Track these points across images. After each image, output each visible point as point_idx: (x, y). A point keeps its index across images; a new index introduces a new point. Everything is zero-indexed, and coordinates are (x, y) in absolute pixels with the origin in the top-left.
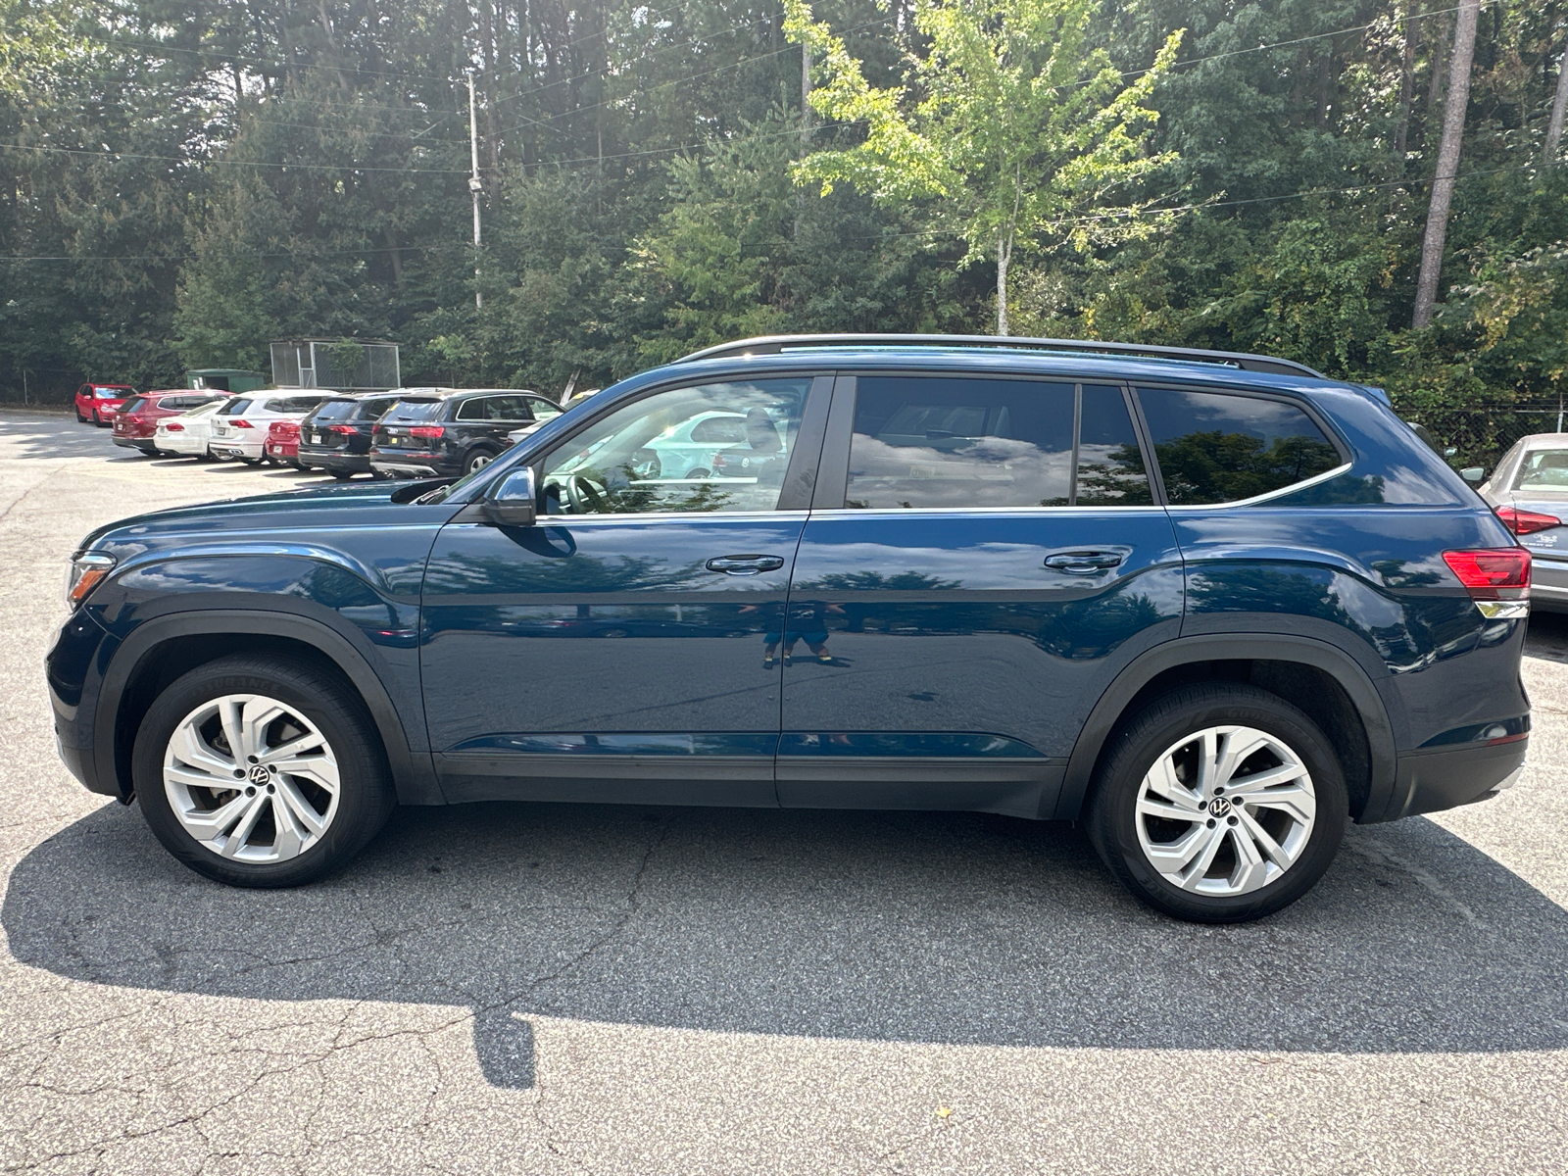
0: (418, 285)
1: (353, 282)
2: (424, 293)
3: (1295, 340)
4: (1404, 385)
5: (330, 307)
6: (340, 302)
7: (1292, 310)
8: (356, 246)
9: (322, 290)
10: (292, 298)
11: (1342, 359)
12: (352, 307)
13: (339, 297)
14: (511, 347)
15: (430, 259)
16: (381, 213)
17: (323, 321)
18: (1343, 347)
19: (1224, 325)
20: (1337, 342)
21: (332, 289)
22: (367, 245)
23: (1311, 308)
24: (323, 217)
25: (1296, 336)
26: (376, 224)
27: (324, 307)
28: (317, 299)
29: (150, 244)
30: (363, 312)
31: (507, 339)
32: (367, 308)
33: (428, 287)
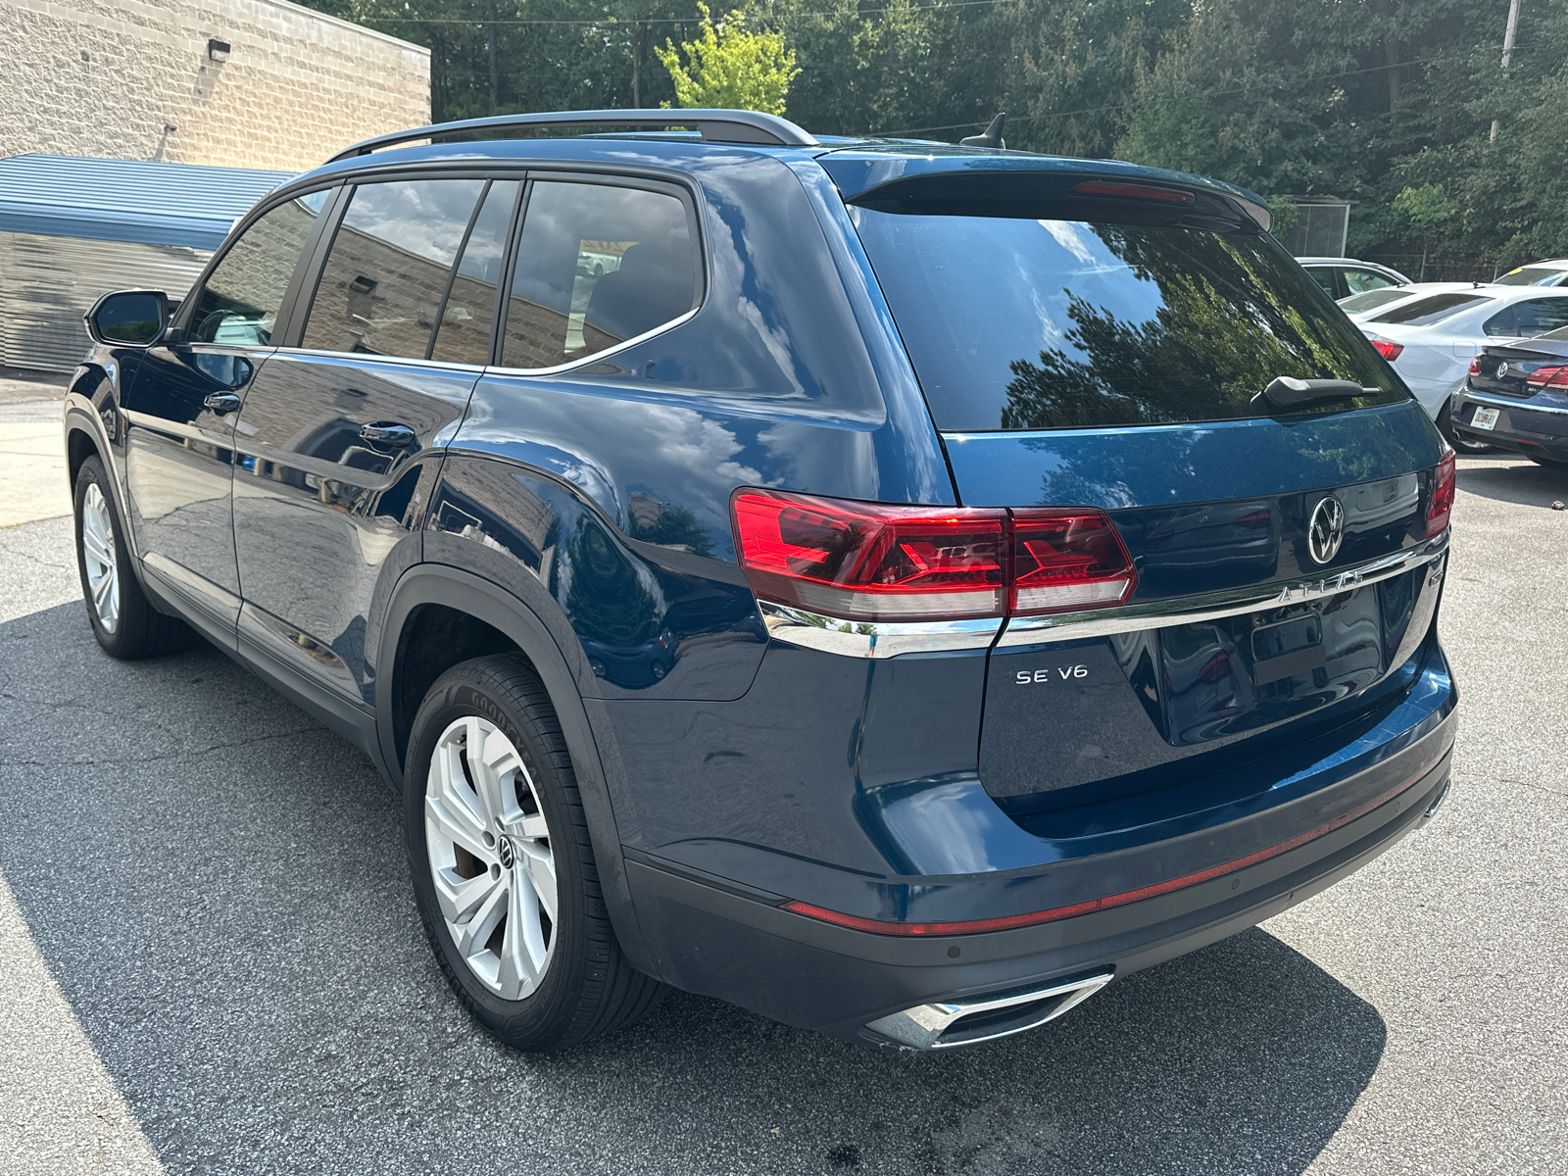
0: (1416, 117)
1: (1323, 120)
2: (1418, 128)
5: (1283, 156)
6: (1297, 149)
8: (1335, 70)
9: (1274, 134)
10: (1234, 148)
12: (1314, 156)
13: (1299, 142)
14: (1515, 200)
15: (1433, 77)
16: (1377, 19)
17: (1268, 176)
21: (1288, 134)
22: (1350, 66)
24: (1299, 34)
26: (1366, 37)
27: (1273, 156)
28: (1267, 147)
29: (1110, 95)
30: (1328, 161)
31: (1511, 188)
32: (1335, 155)
33: (1426, 118)
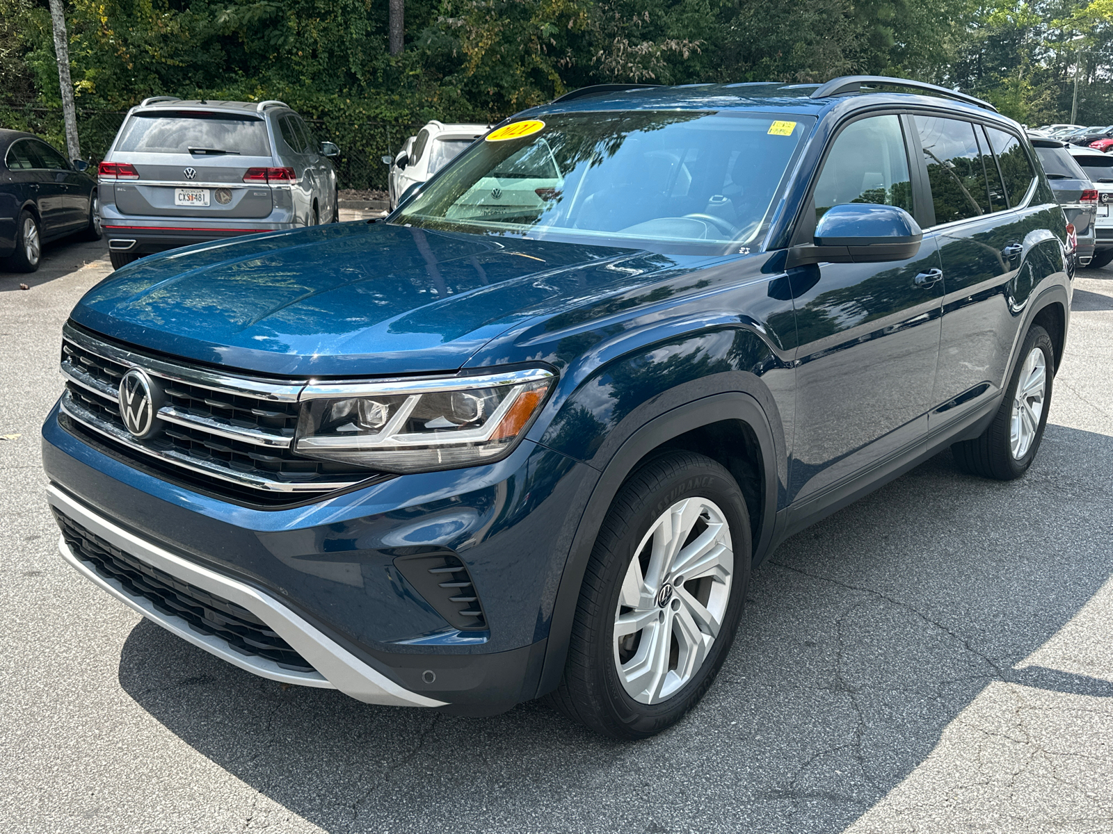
3: (314, 55)
4: (413, 103)
7: (307, 25)
11: (359, 76)
18: (357, 65)
19: (235, 33)
20: (351, 60)
23: (324, 24)
25: (314, 51)
